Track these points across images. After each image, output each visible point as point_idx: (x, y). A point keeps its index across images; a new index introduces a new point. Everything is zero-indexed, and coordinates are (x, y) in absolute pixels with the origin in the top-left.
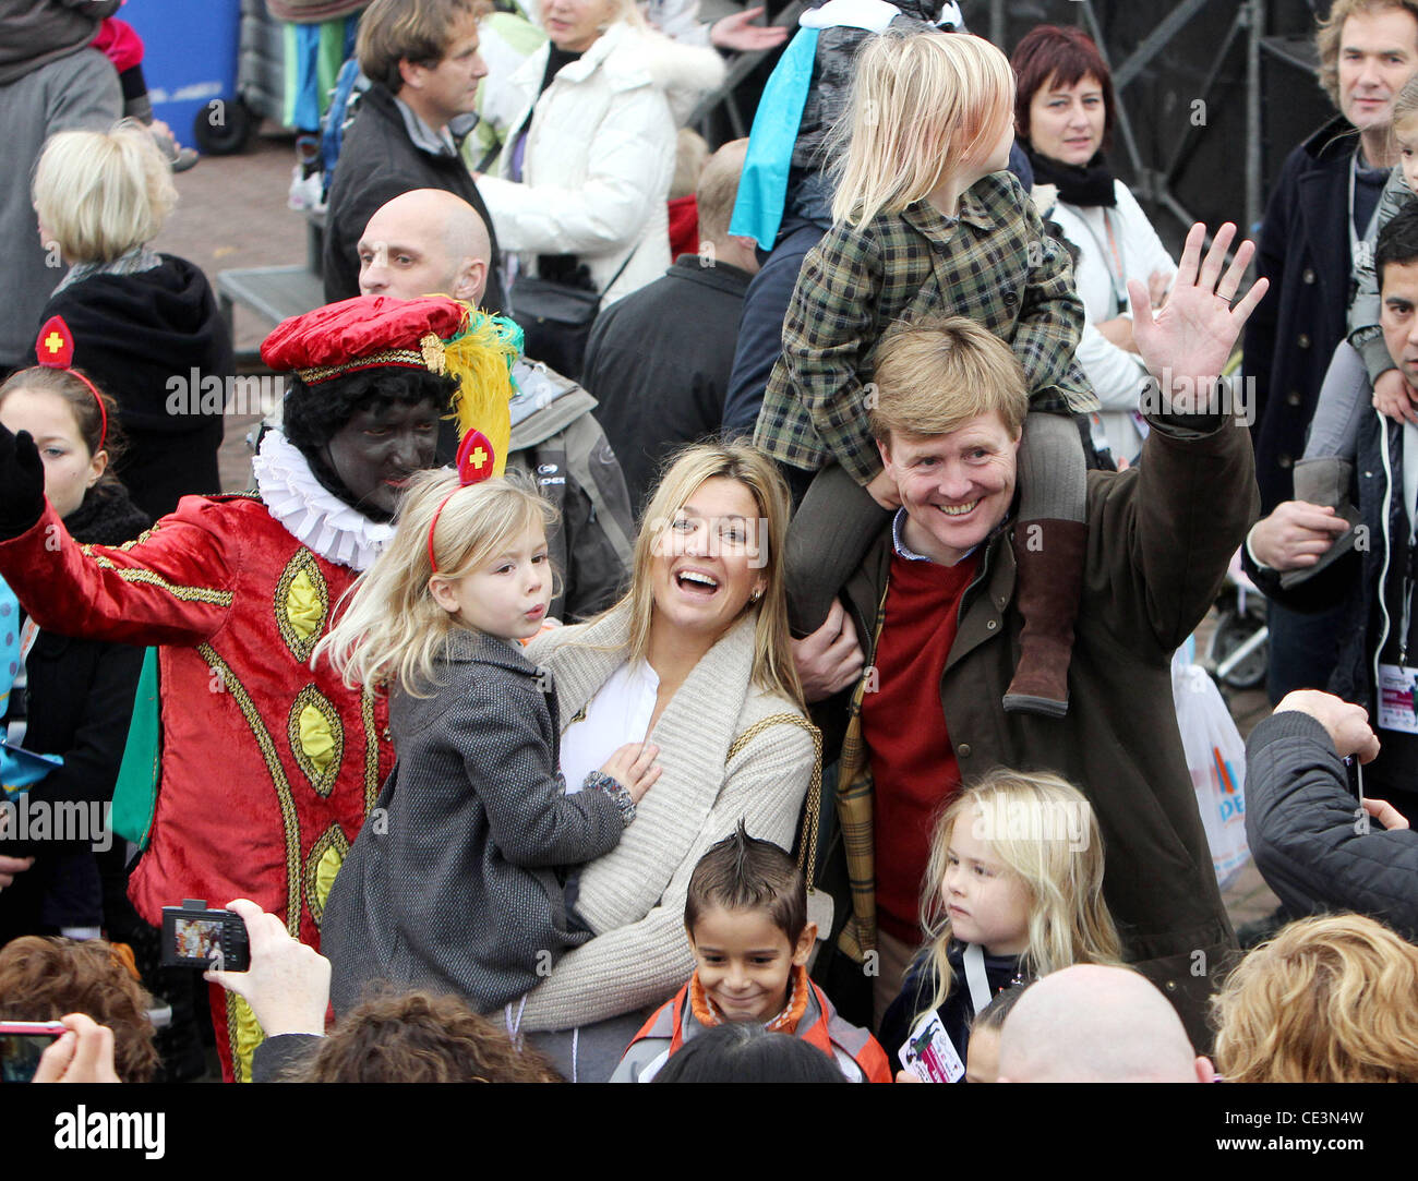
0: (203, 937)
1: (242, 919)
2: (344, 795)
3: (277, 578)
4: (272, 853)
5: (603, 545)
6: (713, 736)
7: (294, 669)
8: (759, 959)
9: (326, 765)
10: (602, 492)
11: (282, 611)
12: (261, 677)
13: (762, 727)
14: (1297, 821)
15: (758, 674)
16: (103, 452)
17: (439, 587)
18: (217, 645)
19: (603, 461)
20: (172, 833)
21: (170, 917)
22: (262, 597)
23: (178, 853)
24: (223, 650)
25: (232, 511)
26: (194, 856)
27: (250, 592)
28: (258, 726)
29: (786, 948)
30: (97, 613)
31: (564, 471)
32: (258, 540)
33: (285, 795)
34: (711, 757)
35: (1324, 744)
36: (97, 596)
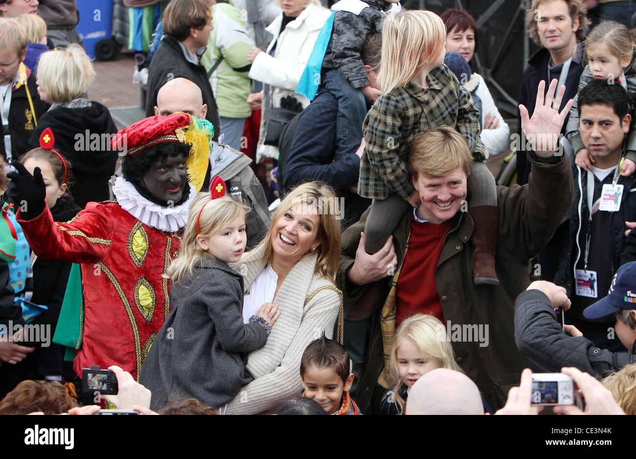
0: (99, 381)
1: (115, 374)
2: (157, 321)
3: (129, 234)
4: (130, 348)
5: (257, 219)
6: (298, 297)
7: (136, 271)
8: (329, 388)
9: (149, 309)
10: (255, 197)
11: (130, 247)
12: (124, 275)
13: (318, 291)
14: (536, 333)
15: (316, 271)
16: (65, 184)
17: (201, 240)
18: (105, 262)
19: (255, 184)
20: (89, 340)
21: (85, 373)
22: (122, 242)
23: (91, 349)
24: (108, 264)
25: (109, 207)
26: (98, 349)
27: (118, 240)
28: (122, 294)
29: (341, 384)
30: (62, 249)
31: (241, 190)
32: (120, 218)
33: (133, 322)
34: (297, 305)
35: (547, 302)
36: (62, 242)
